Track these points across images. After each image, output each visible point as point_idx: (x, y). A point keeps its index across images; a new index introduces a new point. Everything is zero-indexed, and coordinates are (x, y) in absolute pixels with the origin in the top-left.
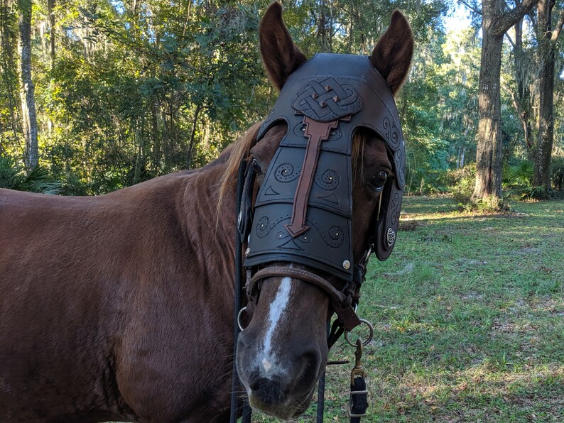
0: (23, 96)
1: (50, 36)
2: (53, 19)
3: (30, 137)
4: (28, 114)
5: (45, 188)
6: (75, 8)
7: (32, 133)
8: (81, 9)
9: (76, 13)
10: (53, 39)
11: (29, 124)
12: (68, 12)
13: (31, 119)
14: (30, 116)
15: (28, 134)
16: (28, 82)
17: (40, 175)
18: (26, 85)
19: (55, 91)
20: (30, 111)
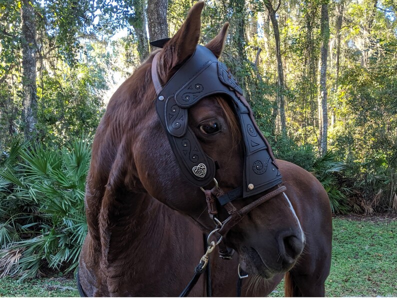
0: (320, 101)
1: (336, 50)
2: (339, 37)
3: (323, 130)
4: (322, 113)
5: (333, 166)
6: (357, 26)
7: (324, 126)
8: (361, 26)
9: (358, 30)
10: (339, 53)
11: (322, 120)
12: (351, 29)
13: (324, 117)
14: (324, 115)
15: (321, 127)
16: (324, 90)
17: (330, 157)
18: (322, 92)
19: (341, 95)
20: (323, 111)
